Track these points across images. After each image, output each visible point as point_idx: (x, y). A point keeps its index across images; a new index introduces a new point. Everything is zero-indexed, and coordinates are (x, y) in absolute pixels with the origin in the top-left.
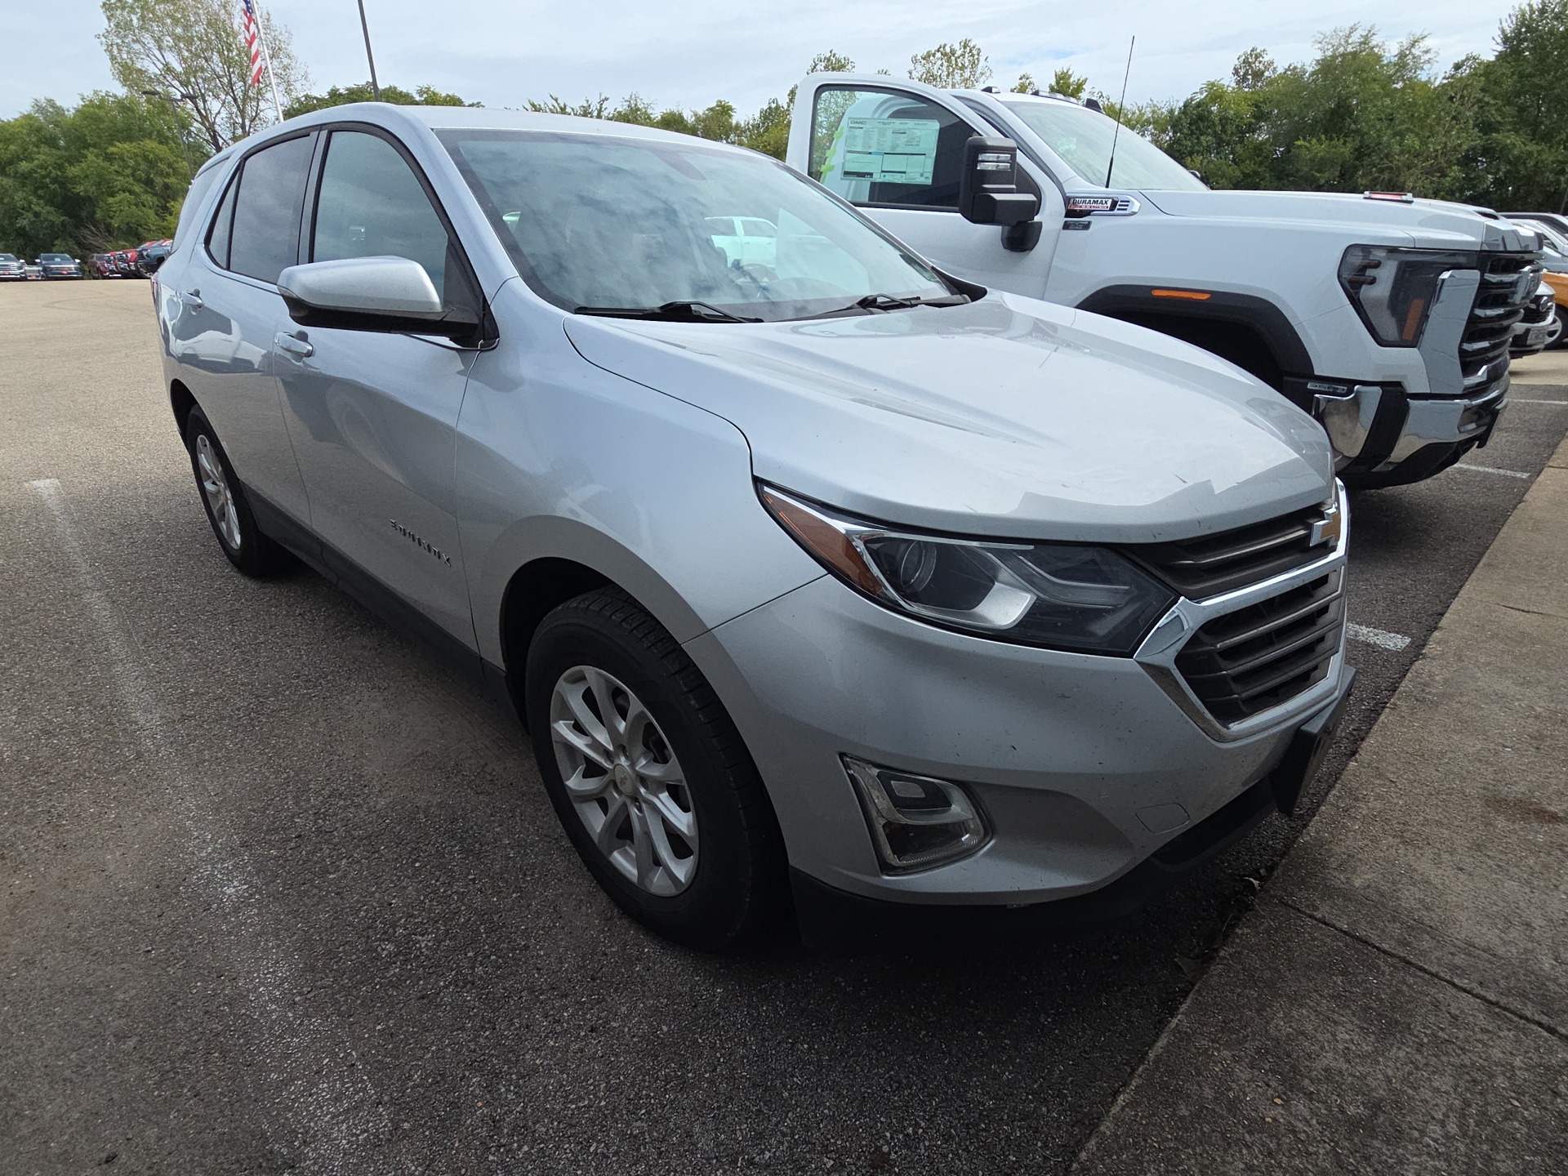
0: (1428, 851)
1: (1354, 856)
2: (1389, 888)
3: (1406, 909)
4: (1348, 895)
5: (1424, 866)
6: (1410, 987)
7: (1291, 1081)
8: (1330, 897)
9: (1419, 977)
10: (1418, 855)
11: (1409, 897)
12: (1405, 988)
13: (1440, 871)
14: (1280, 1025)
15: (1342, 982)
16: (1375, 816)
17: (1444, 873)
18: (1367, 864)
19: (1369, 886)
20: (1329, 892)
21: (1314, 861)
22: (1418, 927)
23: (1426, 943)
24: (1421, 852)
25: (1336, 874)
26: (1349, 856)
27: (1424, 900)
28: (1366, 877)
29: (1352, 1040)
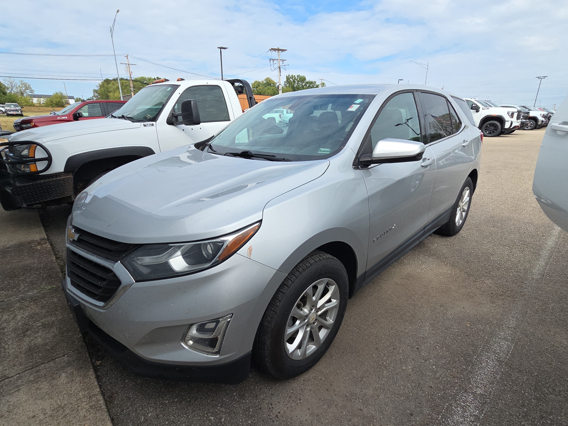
0: (49, 412)
1: (72, 382)
2: (53, 383)
3: (43, 382)
4: (63, 368)
5: (46, 404)
6: (30, 362)
7: (44, 326)
8: (68, 363)
9: (29, 367)
10: (52, 406)
11: (45, 386)
12: (31, 361)
13: (41, 408)
14: (54, 330)
15: (47, 348)
16: (78, 406)
17: (39, 409)
18: (65, 383)
19: (59, 377)
20: (69, 364)
21: (81, 368)
22: (36, 380)
23: (32, 378)
24: (52, 409)
25: (72, 371)
26: (73, 380)
27: (40, 391)
28: (63, 379)
29: (37, 341)
